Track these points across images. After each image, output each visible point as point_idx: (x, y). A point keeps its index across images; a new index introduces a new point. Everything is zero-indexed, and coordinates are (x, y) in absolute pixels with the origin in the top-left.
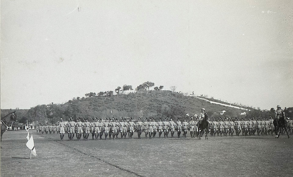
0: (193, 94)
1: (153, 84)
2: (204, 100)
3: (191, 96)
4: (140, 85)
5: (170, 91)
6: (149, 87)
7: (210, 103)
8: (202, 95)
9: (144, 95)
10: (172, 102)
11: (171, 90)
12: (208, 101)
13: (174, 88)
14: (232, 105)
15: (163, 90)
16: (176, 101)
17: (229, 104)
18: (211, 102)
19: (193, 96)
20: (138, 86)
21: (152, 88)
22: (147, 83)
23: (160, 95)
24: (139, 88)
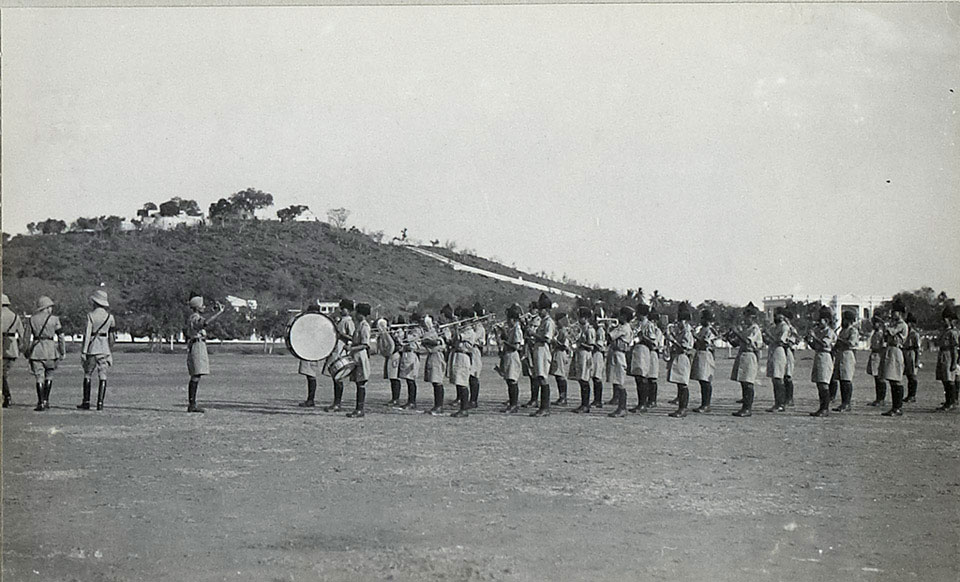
0: (404, 236)
1: (267, 200)
2: (434, 260)
3: (396, 242)
4: (222, 201)
5: (324, 225)
6: (251, 208)
7: (450, 267)
8: (437, 242)
9: (228, 233)
10: (317, 262)
11: (326, 221)
12: (446, 260)
13: (342, 213)
14: (526, 277)
15: (298, 218)
16: (332, 258)
17: (516, 273)
18: (458, 267)
19: (405, 243)
20: (212, 205)
21: (263, 214)
22: (246, 193)
23: (283, 235)
24: (215, 209)
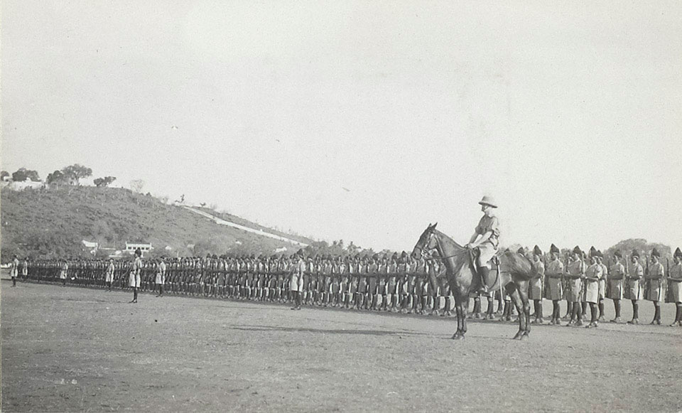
0: (183, 200)
1: (87, 172)
2: (202, 217)
3: (177, 204)
4: (57, 172)
5: (128, 190)
6: (77, 178)
7: (215, 222)
8: (204, 204)
9: (62, 195)
10: (124, 216)
11: (129, 188)
12: (211, 217)
13: (140, 183)
14: (265, 230)
15: (110, 186)
16: (134, 213)
17: (258, 227)
18: (219, 221)
19: (182, 204)
20: (50, 174)
21: (84, 181)
22: (73, 167)
23: (99, 196)
24: (51, 178)
